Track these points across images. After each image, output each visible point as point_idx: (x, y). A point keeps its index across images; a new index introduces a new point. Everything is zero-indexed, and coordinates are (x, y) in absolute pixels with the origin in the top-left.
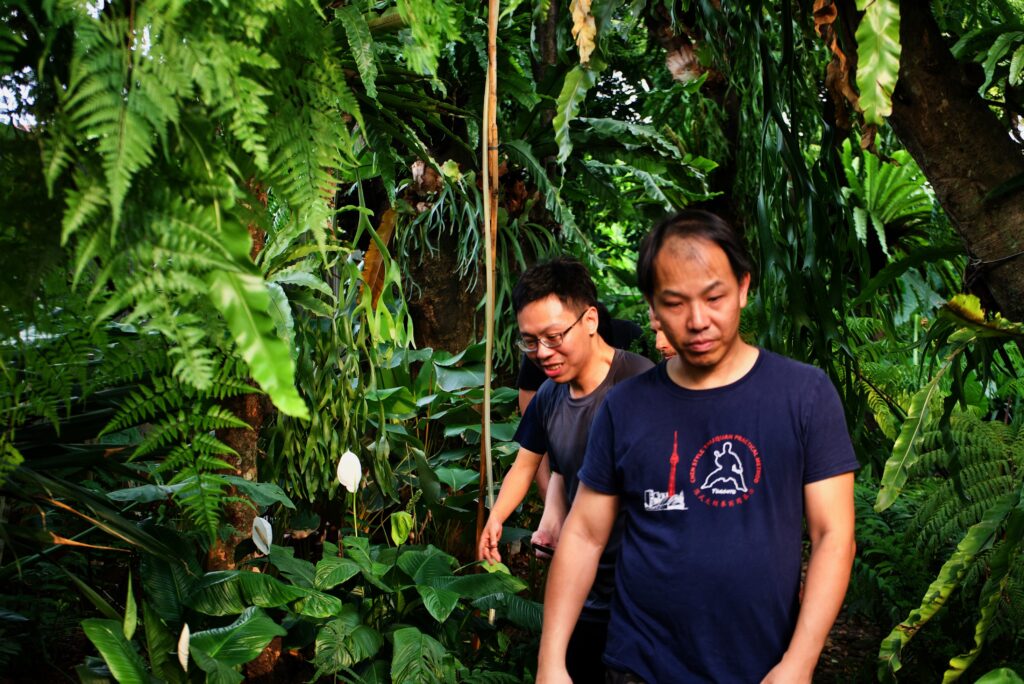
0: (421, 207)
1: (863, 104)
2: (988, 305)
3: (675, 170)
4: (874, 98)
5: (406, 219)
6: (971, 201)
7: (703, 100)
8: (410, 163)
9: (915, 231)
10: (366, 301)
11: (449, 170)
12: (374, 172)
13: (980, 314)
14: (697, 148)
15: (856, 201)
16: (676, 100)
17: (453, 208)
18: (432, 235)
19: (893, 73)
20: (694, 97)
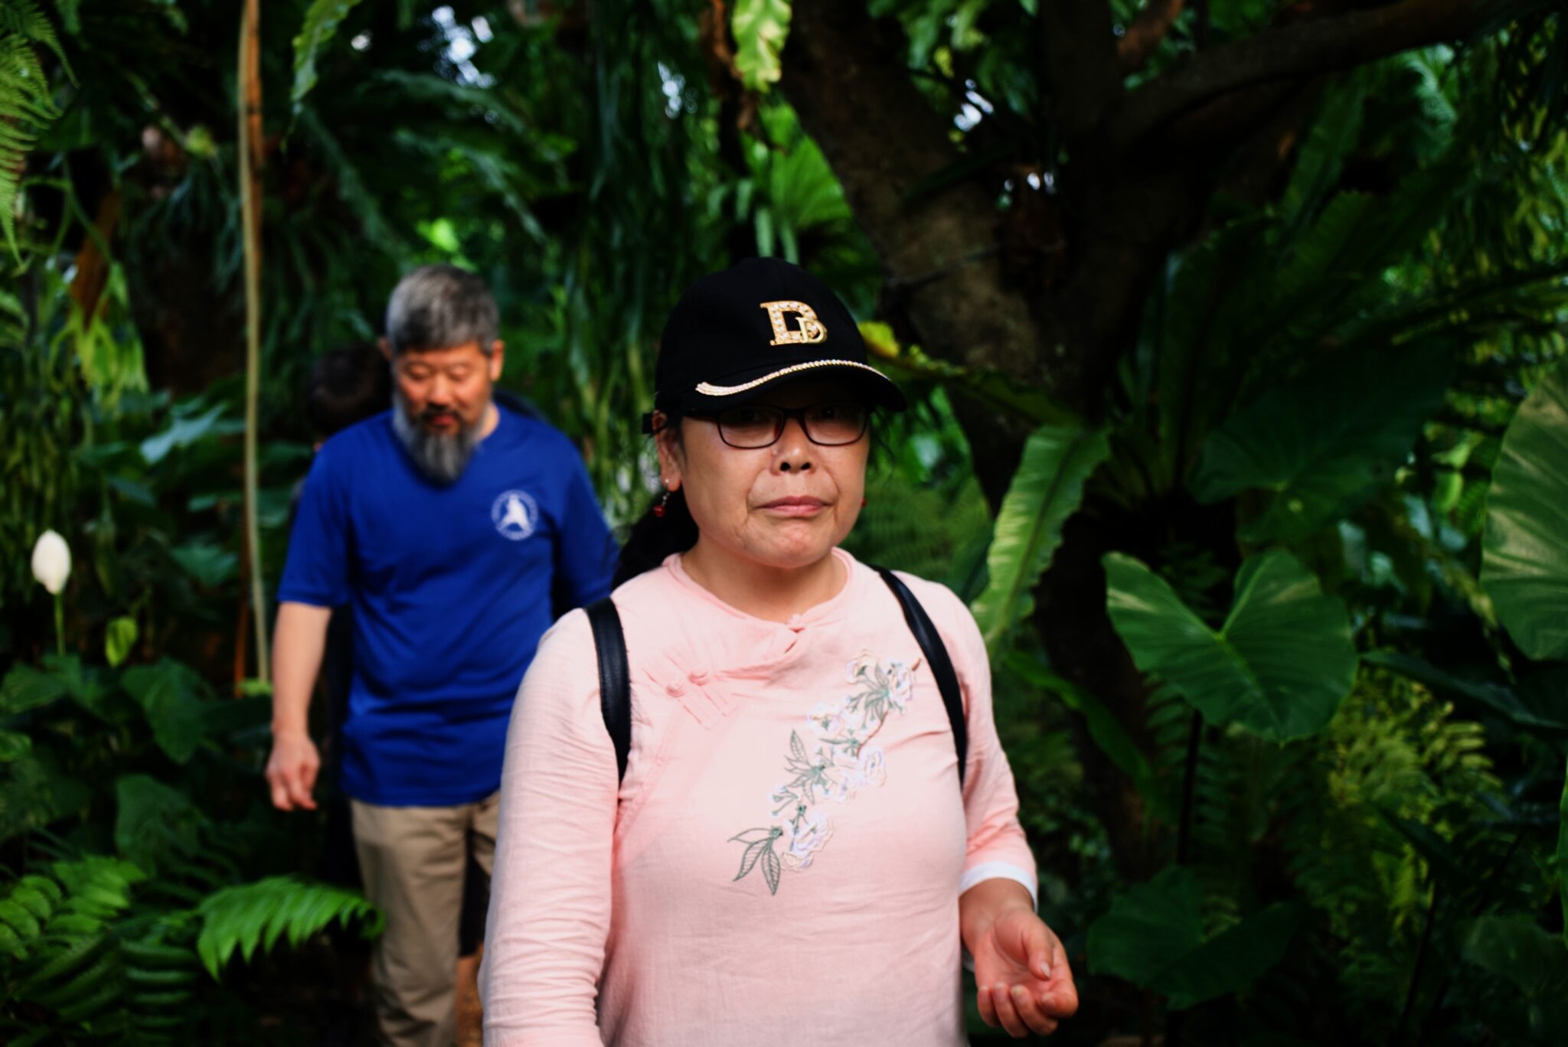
0: (158, 192)
1: (743, 64)
2: (905, 336)
3: (517, 150)
4: (756, 56)
5: (136, 209)
6: (886, 201)
7: (558, 56)
8: (140, 128)
9: (839, 241)
10: (74, 323)
11: (197, 142)
12: (85, 139)
13: (891, 347)
14: (550, 121)
15: (761, 199)
16: (521, 56)
17: (204, 196)
18: (176, 230)
19: (780, 23)
20: (545, 51)
